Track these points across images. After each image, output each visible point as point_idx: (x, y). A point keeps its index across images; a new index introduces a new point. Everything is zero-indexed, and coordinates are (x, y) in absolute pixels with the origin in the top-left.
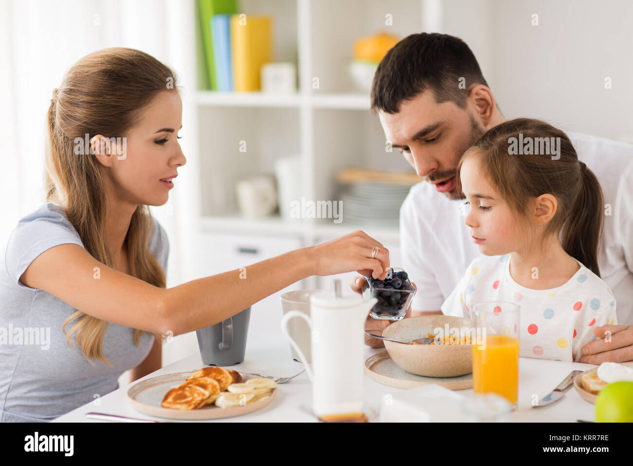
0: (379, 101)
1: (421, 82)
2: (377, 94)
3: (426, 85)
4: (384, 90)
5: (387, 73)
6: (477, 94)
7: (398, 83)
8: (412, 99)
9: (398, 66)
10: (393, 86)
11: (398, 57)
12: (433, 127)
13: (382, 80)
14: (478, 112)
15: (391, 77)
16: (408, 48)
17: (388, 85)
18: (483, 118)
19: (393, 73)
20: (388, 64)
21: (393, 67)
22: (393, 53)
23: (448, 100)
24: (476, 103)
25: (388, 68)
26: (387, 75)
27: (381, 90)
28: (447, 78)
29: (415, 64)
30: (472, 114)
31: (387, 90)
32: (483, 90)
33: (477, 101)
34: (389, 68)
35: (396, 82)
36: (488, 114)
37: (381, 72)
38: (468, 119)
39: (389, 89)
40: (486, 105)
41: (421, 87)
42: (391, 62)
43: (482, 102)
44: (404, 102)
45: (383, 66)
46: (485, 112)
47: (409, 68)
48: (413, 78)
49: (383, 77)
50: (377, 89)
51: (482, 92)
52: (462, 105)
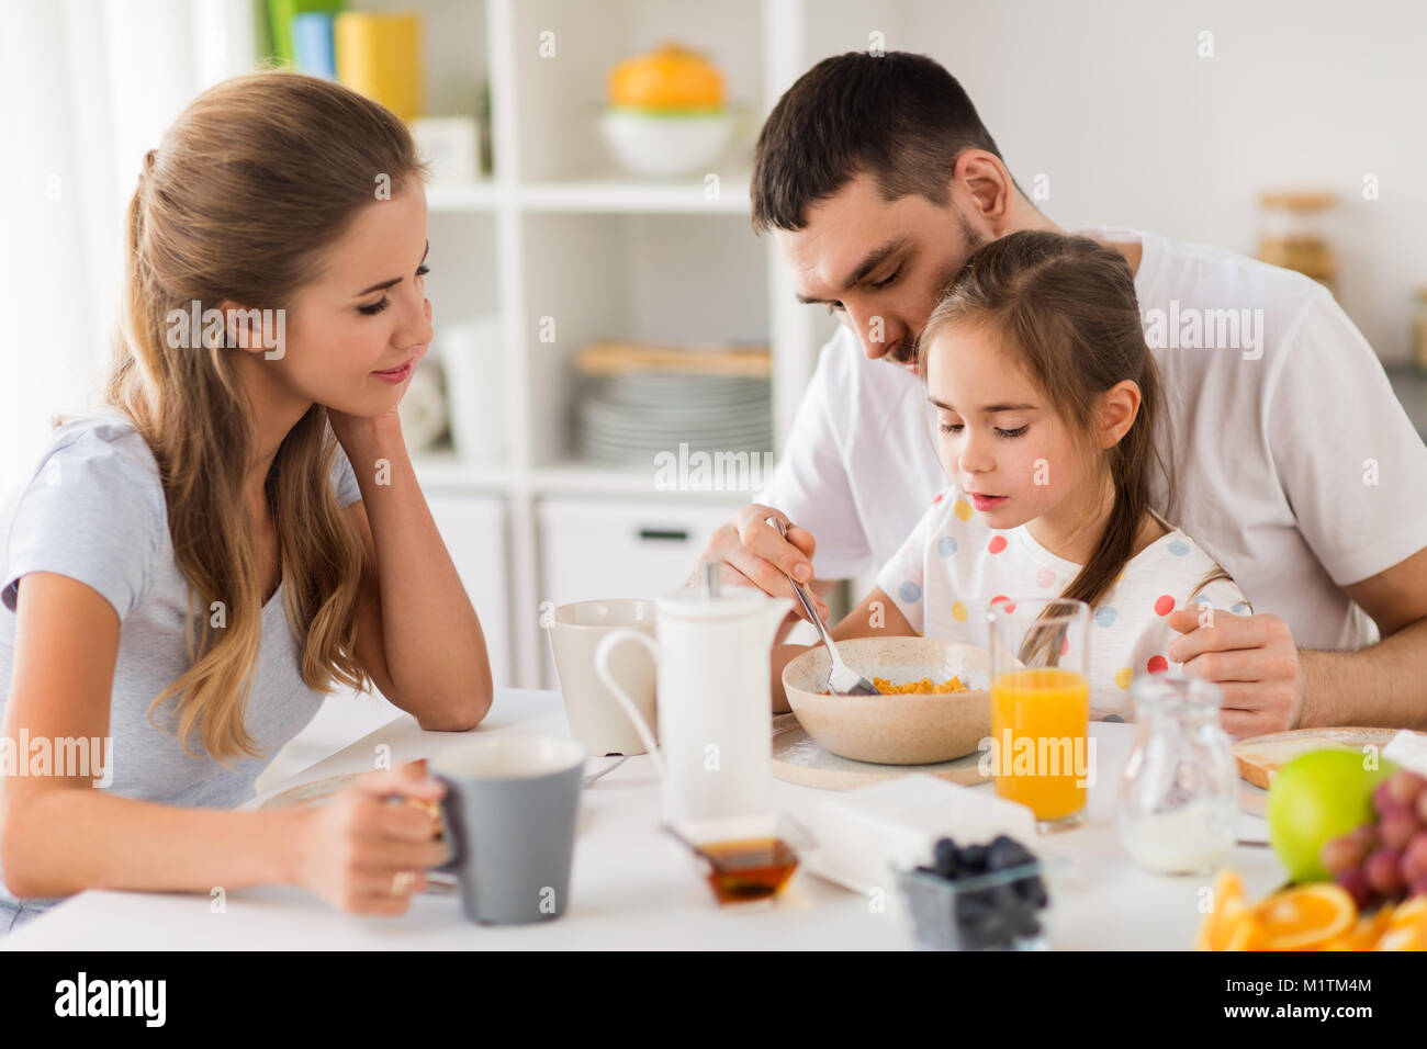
0: (764, 206)
1: (846, 157)
2: (760, 190)
3: (858, 162)
4: (774, 182)
5: (777, 146)
6: (970, 170)
7: (800, 166)
8: (831, 195)
9: (798, 129)
10: (790, 171)
11: (800, 109)
12: (882, 253)
13: (768, 162)
14: (977, 207)
15: (786, 154)
16: (817, 89)
17: (781, 172)
18: (990, 218)
19: (790, 145)
20: (779, 127)
21: (789, 135)
22: (788, 101)
23: (908, 192)
24: (971, 189)
25: (779, 134)
26: (778, 150)
27: (767, 183)
28: (900, 145)
29: (833, 124)
30: (964, 216)
31: (779, 181)
32: (982, 159)
33: (972, 185)
34: (782, 135)
35: (796, 165)
36: (998, 208)
37: (767, 143)
38: (956, 227)
39: (783, 179)
40: (991, 192)
41: (849, 169)
42: (785, 121)
43: (983, 186)
44: (816, 203)
45: (771, 129)
46: (991, 207)
47: (821, 132)
48: (831, 151)
49: (772, 155)
50: (761, 180)
51: (981, 165)
52: (939, 198)
